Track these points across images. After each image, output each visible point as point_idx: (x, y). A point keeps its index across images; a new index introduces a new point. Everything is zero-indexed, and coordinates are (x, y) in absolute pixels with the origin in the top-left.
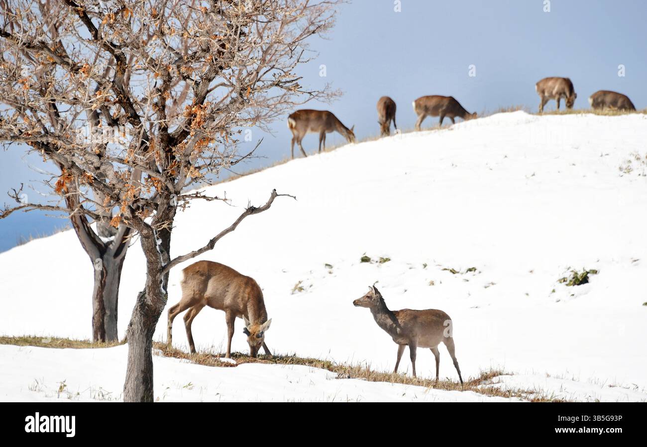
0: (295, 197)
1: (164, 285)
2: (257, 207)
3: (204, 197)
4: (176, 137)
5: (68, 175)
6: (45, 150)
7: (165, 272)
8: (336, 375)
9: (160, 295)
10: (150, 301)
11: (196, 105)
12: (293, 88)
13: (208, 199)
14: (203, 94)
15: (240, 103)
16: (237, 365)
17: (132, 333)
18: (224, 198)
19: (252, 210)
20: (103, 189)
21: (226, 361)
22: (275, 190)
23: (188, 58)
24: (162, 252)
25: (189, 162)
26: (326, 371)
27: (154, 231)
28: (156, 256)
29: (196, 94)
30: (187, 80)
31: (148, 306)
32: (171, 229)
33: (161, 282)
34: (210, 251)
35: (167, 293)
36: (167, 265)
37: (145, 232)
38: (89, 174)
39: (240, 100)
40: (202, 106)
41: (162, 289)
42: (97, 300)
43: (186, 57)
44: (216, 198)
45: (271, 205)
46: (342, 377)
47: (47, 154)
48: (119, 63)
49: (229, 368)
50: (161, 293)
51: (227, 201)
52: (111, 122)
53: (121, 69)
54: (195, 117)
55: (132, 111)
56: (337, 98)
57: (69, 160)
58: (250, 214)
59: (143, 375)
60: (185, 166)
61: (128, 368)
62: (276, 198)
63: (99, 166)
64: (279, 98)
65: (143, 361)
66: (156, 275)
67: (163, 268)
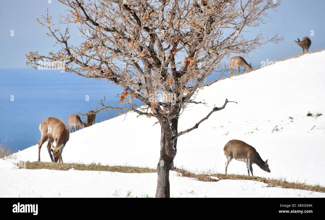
0: (237, 103)
1: (175, 145)
2: (219, 107)
3: (194, 102)
4: (180, 73)
5: (126, 93)
6: (115, 81)
7: (174, 140)
8: (267, 185)
9: (172, 150)
10: (168, 153)
11: (190, 57)
12: (235, 49)
13: (196, 103)
14: (193, 52)
15: (209, 58)
16: (219, 180)
17: (159, 169)
18: (204, 102)
19: (216, 109)
20: (143, 100)
21: (213, 178)
22: (227, 99)
23: (184, 35)
24: (173, 129)
25: (185, 87)
26: (263, 183)
27: (168, 120)
28: (170, 132)
29: (190, 52)
30: (186, 44)
31: (167, 156)
32: (178, 118)
33: (173, 144)
34: (196, 129)
35: (176, 149)
36: (176, 136)
37: (164, 120)
38: (136, 93)
39: (209, 56)
40: (193, 58)
41: (173, 147)
42: (163, 142)
43: (183, 35)
44: (200, 102)
45: (226, 106)
46: (269, 186)
47: (116, 83)
48: (152, 37)
49: (214, 182)
50: (173, 150)
51: (205, 104)
52: (149, 66)
53: (153, 40)
54: (189, 63)
55: (158, 61)
56: (281, 41)
57: (126, 86)
58: (216, 111)
59: (165, 189)
60: (183, 88)
61: (157, 186)
62: (228, 103)
63: (139, 89)
64: (254, 41)
65: (164, 182)
66: (170, 141)
67: (174, 138)
